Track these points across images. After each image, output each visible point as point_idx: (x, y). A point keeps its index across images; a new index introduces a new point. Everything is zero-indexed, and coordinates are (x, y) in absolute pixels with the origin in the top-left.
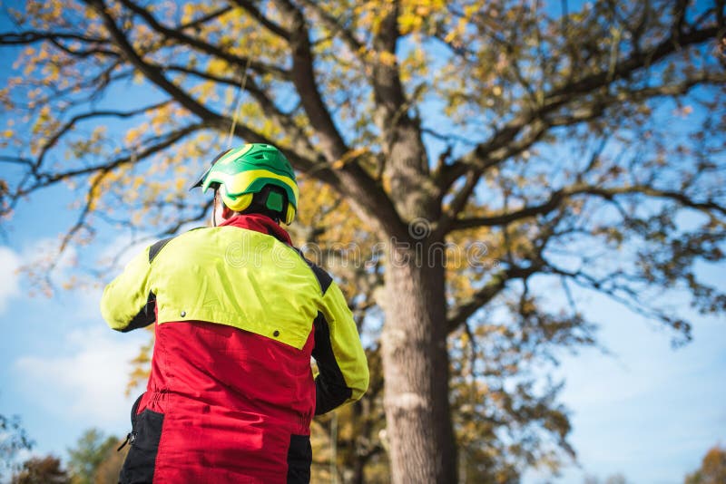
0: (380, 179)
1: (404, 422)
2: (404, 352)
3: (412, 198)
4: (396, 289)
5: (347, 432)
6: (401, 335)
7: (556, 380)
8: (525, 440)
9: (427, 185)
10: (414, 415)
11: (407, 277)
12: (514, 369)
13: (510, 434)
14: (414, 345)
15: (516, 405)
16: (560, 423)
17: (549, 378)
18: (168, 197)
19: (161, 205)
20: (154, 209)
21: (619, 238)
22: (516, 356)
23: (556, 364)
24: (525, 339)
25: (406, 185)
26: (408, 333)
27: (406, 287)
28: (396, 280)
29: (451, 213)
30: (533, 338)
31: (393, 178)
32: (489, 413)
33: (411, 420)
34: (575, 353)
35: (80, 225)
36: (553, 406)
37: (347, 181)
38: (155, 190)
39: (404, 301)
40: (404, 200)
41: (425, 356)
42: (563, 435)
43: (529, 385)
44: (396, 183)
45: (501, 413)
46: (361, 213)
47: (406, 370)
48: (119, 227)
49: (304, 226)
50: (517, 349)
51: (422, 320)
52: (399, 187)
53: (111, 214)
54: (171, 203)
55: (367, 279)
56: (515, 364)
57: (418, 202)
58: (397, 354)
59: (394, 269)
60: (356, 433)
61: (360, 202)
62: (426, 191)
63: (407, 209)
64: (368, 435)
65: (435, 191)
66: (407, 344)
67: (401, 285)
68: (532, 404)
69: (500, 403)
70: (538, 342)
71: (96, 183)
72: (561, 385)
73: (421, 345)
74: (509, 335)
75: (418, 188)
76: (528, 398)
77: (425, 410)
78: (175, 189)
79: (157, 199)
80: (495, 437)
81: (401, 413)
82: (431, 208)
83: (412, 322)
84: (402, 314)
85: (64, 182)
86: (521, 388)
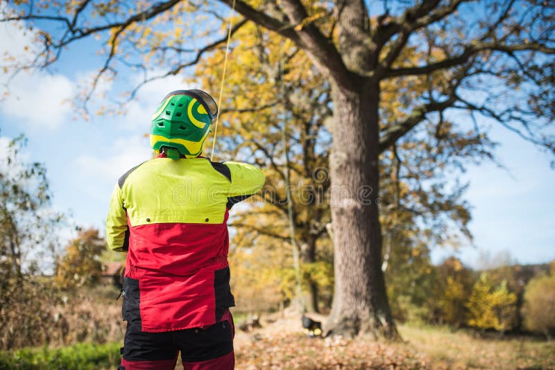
0: (331, 38)
1: (344, 219)
2: (345, 168)
3: (356, 51)
4: (341, 122)
5: (303, 217)
6: (344, 156)
7: (463, 182)
8: (435, 226)
9: (368, 41)
10: (351, 214)
11: (350, 113)
12: (430, 174)
13: (425, 222)
14: (353, 163)
15: (430, 201)
16: (463, 215)
17: (457, 181)
18: (169, 44)
19: (164, 49)
20: (160, 52)
21: (517, 80)
22: (433, 165)
23: (464, 171)
24: (440, 152)
25: (351, 41)
26: (349, 155)
27: (349, 120)
28: (341, 115)
29: (385, 64)
30: (446, 151)
31: (342, 35)
32: (409, 206)
33: (348, 217)
34: (478, 163)
35: (106, 68)
36: (459, 202)
37: (305, 39)
38: (159, 37)
39: (346, 131)
40: (349, 53)
41: (361, 172)
42: (465, 224)
43: (442, 186)
44: (343, 39)
45: (419, 206)
46: (316, 62)
47: (346, 182)
48: (134, 68)
49: (272, 68)
50: (434, 159)
51: (359, 145)
52: (345, 42)
53: (129, 59)
54: (172, 48)
55: (320, 110)
56: (431, 170)
57: (360, 54)
58: (340, 169)
59: (340, 106)
60: (310, 218)
61: (315, 54)
62: (366, 46)
63: (351, 60)
64: (319, 220)
65: (373, 46)
66: (348, 163)
67: (345, 118)
68: (443, 201)
69: (418, 198)
70: (450, 155)
71: (117, 34)
72: (467, 186)
73: (358, 164)
74: (429, 149)
75: (360, 43)
76: (440, 196)
77: (359, 211)
78: (175, 37)
79: (162, 46)
80: (413, 223)
81: (341, 212)
82: (370, 59)
83: (352, 147)
84: (345, 141)
85: (92, 35)
86: (434, 189)
